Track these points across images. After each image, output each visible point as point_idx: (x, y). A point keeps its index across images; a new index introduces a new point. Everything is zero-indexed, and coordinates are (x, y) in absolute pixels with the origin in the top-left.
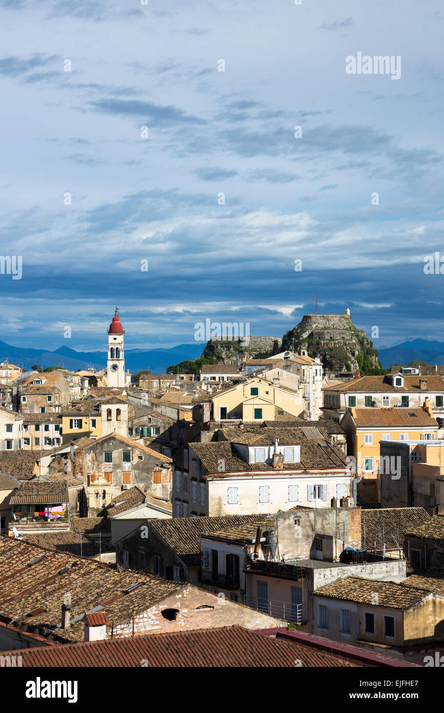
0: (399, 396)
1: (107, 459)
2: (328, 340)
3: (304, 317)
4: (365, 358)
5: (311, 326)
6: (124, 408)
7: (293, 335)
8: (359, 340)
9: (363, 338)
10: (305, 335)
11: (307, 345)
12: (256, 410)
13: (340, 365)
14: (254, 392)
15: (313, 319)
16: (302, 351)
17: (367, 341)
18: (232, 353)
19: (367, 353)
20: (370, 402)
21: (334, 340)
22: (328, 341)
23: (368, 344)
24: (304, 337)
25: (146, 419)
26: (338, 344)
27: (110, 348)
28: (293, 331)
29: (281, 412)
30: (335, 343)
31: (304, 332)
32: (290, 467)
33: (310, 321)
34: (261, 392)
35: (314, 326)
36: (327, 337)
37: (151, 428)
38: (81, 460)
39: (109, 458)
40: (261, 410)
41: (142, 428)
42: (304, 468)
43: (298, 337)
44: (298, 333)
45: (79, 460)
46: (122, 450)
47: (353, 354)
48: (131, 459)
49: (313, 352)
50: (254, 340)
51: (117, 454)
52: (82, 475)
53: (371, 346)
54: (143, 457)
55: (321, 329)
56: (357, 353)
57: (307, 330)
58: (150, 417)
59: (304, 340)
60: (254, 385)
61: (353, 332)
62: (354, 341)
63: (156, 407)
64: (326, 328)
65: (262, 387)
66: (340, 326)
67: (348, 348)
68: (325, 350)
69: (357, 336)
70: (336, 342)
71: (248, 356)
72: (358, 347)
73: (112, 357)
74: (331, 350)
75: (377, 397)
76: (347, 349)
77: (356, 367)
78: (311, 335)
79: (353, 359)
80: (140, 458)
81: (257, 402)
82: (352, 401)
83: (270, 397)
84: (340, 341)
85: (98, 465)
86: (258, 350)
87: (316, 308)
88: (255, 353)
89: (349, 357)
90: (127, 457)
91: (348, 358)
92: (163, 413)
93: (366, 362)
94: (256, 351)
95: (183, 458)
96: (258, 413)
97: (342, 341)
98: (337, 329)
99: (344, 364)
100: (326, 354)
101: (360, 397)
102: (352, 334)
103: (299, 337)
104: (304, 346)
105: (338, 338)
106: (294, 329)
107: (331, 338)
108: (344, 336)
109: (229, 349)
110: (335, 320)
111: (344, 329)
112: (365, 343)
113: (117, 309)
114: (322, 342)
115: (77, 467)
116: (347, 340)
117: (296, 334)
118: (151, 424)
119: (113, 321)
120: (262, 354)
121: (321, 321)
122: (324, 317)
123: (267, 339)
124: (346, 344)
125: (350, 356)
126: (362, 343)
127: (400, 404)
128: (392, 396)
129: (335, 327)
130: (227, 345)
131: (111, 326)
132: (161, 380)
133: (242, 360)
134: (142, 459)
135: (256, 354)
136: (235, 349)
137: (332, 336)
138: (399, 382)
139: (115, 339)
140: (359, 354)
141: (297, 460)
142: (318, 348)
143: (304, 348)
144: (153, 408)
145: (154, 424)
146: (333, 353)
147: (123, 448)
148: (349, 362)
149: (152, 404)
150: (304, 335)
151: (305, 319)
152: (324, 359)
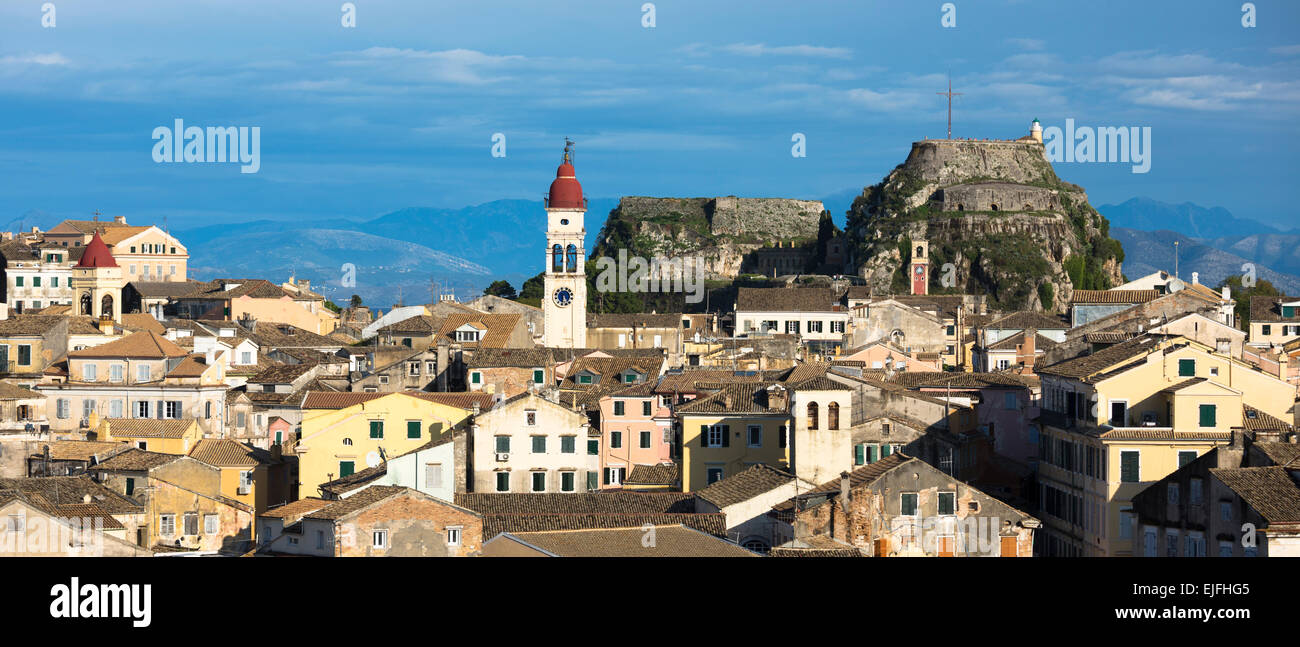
1: (906, 509)
2: (985, 213)
3: (915, 146)
4: (1090, 263)
5: (935, 171)
6: (844, 399)
7: (883, 198)
8: (1071, 215)
9: (1083, 208)
10: (919, 200)
11: (924, 227)
12: (1202, 407)
13: (1023, 285)
14: (1187, 367)
15: (942, 152)
16: (915, 245)
17: (1094, 217)
18: (684, 247)
19: (1094, 251)
21: (1002, 214)
22: (985, 218)
23: (1096, 225)
24: (916, 205)
25: (877, 426)
26: (1014, 225)
27: (551, 246)
28: (881, 186)
29: (1251, 413)
30: (1006, 223)
31: (916, 190)
33: (931, 156)
34: (1202, 370)
35: (944, 172)
36: (984, 205)
37: (889, 448)
38: (863, 509)
39: (909, 508)
40: (1214, 407)
41: (869, 449)
43: (898, 204)
44: (898, 193)
45: (860, 510)
46: (936, 488)
47: (1058, 255)
48: (955, 508)
49: (944, 249)
50: (746, 208)
51: (925, 497)
52: (867, 540)
53: (1104, 234)
54: (979, 506)
55: (964, 182)
56: (1067, 251)
57: (926, 182)
58: (887, 421)
59: (916, 214)
60: (1186, 354)
61: (1055, 192)
62: (1059, 217)
63: (893, 399)
64: (978, 180)
65: (1204, 358)
66: (1017, 173)
67: (1043, 236)
68: (978, 243)
69: (1066, 202)
70: (1010, 219)
71: (731, 256)
72: (1070, 234)
73: (557, 268)
74: (994, 241)
76: (1041, 241)
77: (1066, 290)
78: (938, 196)
79: (1058, 268)
80: (974, 506)
81: (1203, 391)
83: (1220, 380)
84: (1019, 216)
85: (890, 520)
86: (759, 238)
87: (950, 124)
88: (750, 246)
89: (1046, 263)
90: (946, 506)
91: (1043, 268)
92: (908, 414)
93: (1092, 277)
94: (753, 241)
95: (1165, 500)
96: (1208, 415)
97: (1024, 216)
98: (1008, 182)
99: (1033, 285)
100: (980, 254)
102: (1054, 198)
103: (903, 204)
104: (918, 229)
105: (1013, 209)
106: (887, 180)
107: (994, 207)
108: (1030, 201)
109: (672, 233)
110: (1003, 155)
111: (1027, 184)
112: (1089, 223)
113: (569, 144)
114: (970, 220)
115: (854, 523)
116: (1040, 214)
117: (893, 197)
118: (890, 439)
119: (558, 175)
120: (773, 250)
121: (964, 157)
122: (971, 147)
123: (784, 206)
124: (1036, 227)
125: (1050, 259)
126: (1078, 222)
129: (1003, 175)
130: (669, 220)
131: (552, 187)
132: (638, 330)
133: (712, 266)
134: (976, 510)
135: (752, 250)
136: (692, 235)
137: (996, 202)
139: (565, 222)
140: (1073, 256)
142: (960, 237)
143: (915, 235)
144: (886, 402)
145: (898, 438)
146: (1000, 251)
147: (939, 485)
148: (1048, 279)
149: (884, 392)
150: (914, 198)
151: (918, 150)
152: (976, 268)
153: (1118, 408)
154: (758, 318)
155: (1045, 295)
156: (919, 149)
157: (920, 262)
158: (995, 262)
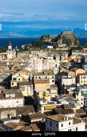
0: (45, 76)
10: (62, 36)
14: (19, 75)
19: (76, 40)
20: (40, 77)
27: (9, 49)
29: (24, 79)
32: (13, 98)
34: (21, 75)
35: (64, 34)
42: (15, 98)
44: (60, 36)
60: (19, 73)
64: (67, 34)
65: (21, 74)
68: (66, 40)
72: (74, 39)
73: (9, 51)
74: (68, 39)
75: (41, 76)
78: (63, 36)
81: (19, 78)
82: (36, 77)
83: (22, 76)
88: (52, 39)
89: (72, 41)
92: (7, 74)
96: (19, 79)
97: (70, 37)
101: (38, 77)
104: (62, 39)
106: (60, 34)
109: (46, 38)
110: (69, 32)
116: (72, 37)
118: (5, 77)
122: (66, 32)
123: (55, 35)
126: (75, 38)
127: (45, 78)
128: (44, 76)
129: (69, 34)
132: (22, 53)
133: (49, 40)
138: (45, 73)
139: (10, 47)
141: (14, 96)
152: (66, 42)
153: (14, 78)
154: (33, 52)
155: (71, 44)
156: (62, 32)
157: (61, 42)
158: (68, 41)
